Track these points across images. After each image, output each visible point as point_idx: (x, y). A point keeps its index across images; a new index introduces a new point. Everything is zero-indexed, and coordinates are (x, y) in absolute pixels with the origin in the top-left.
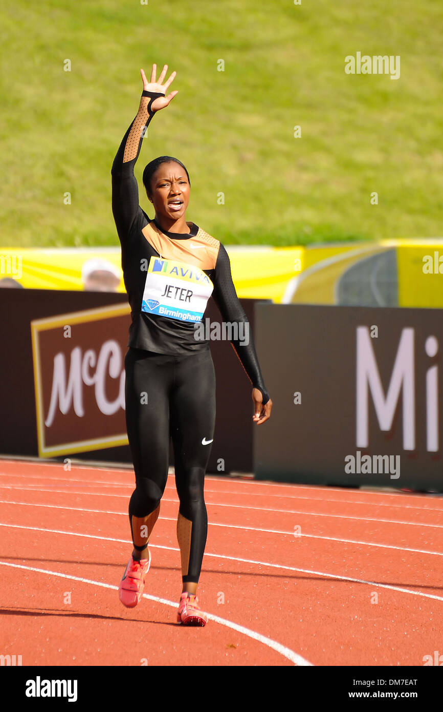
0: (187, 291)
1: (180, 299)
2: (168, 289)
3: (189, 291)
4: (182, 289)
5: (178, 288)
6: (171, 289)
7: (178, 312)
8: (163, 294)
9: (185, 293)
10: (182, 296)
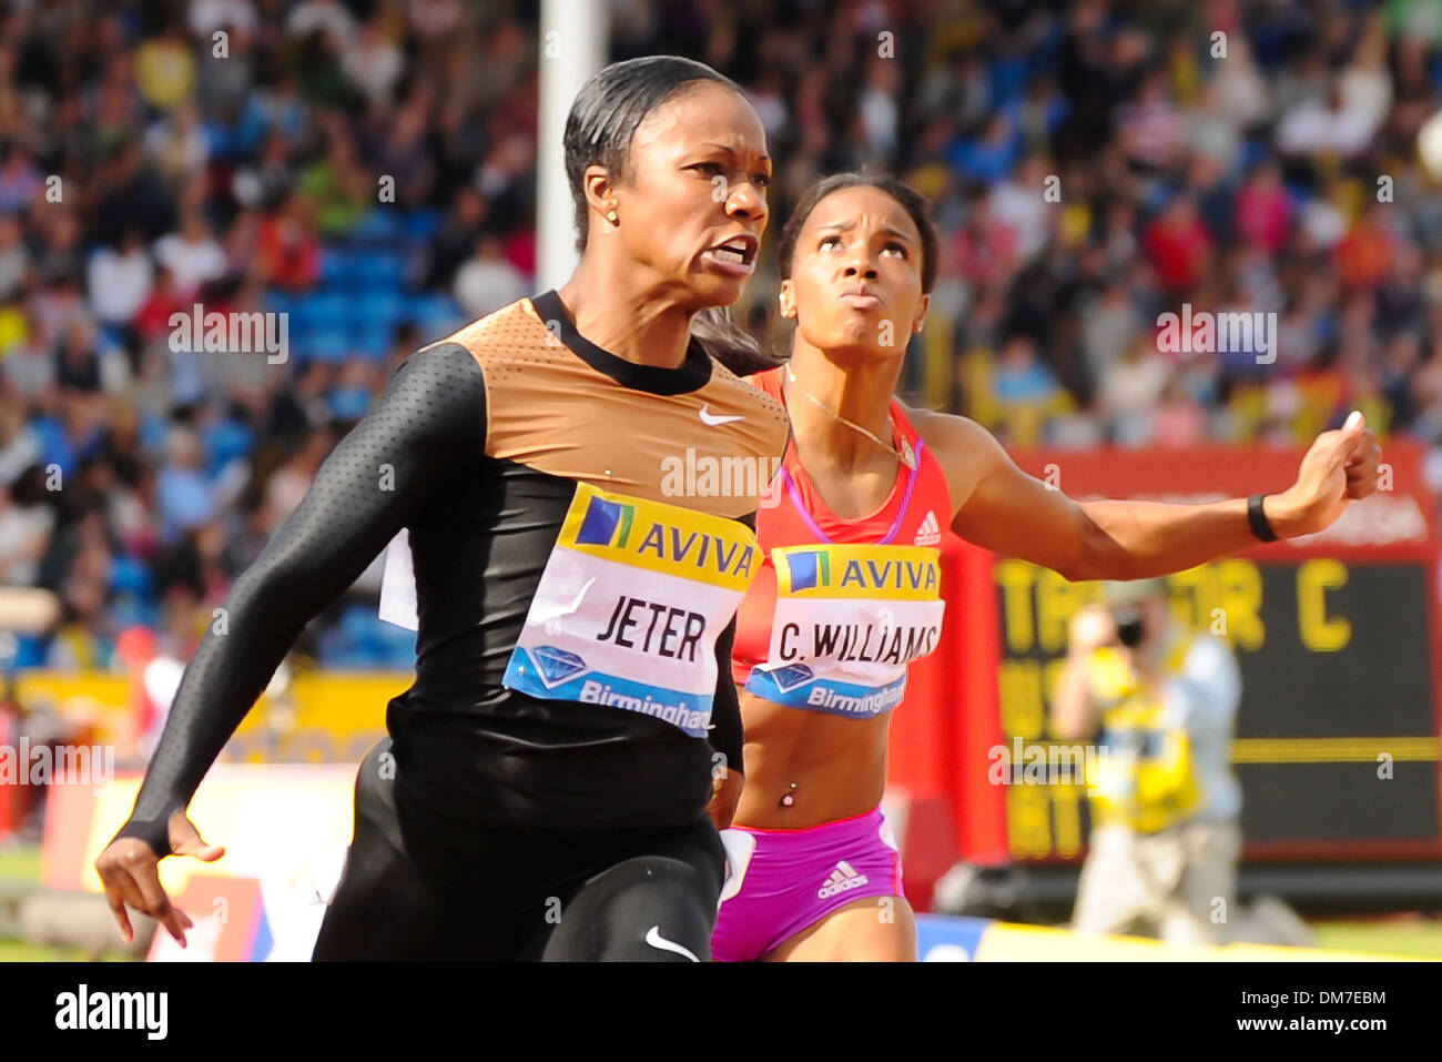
0: (687, 615)
1: (663, 652)
2: (623, 614)
3: (693, 616)
4: (675, 612)
5: (658, 608)
6: (636, 613)
7: (649, 698)
8: (604, 632)
9: (679, 624)
10: (670, 638)
